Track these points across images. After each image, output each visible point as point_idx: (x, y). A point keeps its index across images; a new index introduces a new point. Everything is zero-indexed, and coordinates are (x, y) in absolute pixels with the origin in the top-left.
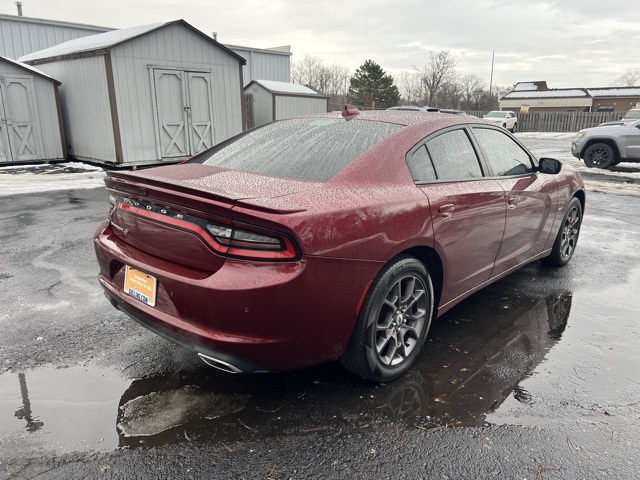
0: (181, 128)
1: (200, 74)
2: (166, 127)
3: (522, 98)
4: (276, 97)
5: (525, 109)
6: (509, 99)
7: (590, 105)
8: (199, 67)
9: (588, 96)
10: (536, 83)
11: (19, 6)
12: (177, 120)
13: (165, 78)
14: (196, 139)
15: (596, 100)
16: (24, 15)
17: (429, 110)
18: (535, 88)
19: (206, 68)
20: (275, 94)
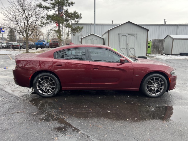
0: (125, 49)
1: (133, 35)
2: (121, 49)
4: (174, 40)
8: (133, 33)
11: (112, 21)
12: (125, 47)
13: (123, 36)
14: (130, 52)
16: (113, 23)
19: (136, 33)
20: (173, 39)
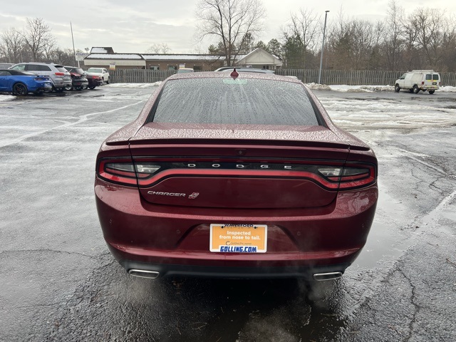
3: (100, 59)
5: (112, 67)
6: (91, 59)
7: (145, 65)
9: (142, 59)
10: (106, 48)
15: (148, 61)
17: (56, 67)
18: (106, 52)
